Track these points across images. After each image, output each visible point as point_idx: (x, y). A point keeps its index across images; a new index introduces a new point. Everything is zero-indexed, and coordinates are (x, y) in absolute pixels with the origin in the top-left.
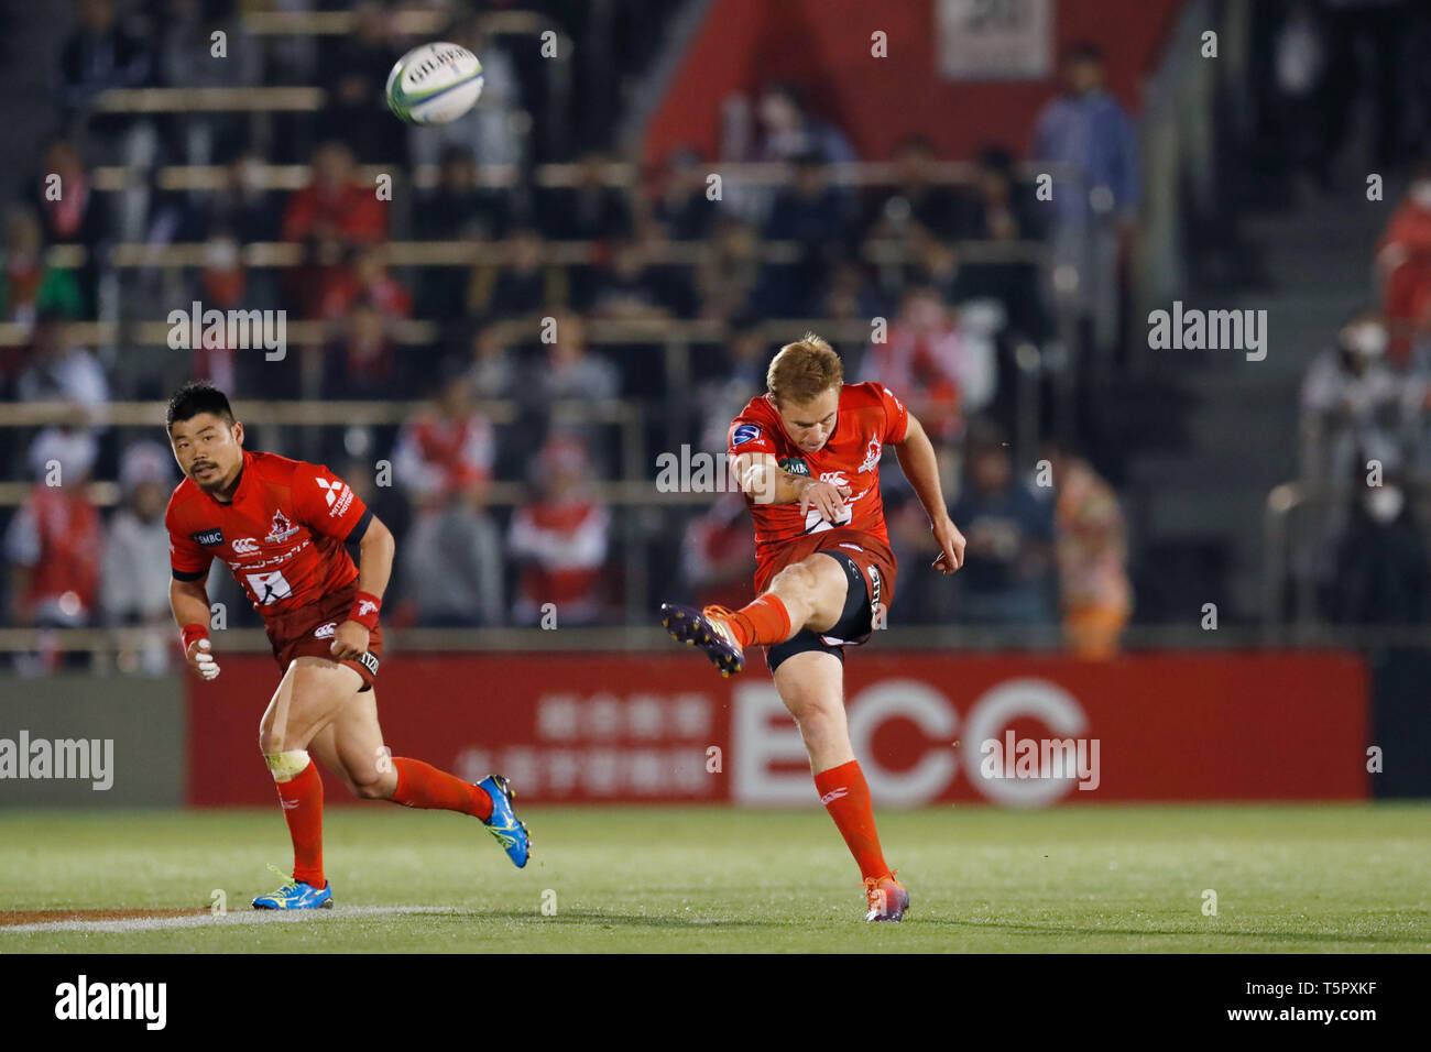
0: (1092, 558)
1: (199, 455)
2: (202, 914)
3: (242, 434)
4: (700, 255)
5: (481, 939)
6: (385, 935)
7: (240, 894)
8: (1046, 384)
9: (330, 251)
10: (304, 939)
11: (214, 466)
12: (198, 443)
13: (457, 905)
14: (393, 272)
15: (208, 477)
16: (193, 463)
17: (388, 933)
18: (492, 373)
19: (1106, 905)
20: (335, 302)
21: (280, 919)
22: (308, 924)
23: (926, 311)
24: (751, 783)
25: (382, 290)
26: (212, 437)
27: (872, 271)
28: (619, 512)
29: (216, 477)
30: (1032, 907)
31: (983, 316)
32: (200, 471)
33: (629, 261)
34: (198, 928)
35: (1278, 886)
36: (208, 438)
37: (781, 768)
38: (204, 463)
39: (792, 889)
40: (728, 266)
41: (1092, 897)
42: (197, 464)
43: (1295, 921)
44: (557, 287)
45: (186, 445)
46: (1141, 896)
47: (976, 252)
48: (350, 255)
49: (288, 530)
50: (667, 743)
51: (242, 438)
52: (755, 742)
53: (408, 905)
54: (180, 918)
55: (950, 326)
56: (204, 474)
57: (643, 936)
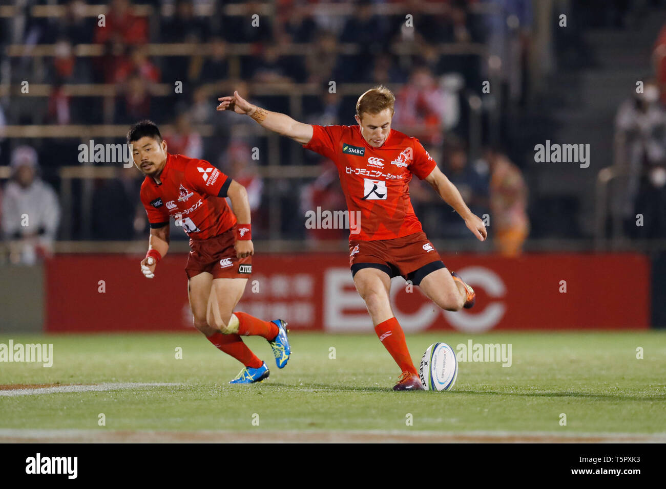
0: (509, 206)
1: (143, 158)
2: (53, 387)
3: (166, 146)
4: (308, 51)
5: (195, 400)
6: (147, 398)
7: (72, 376)
8: (485, 116)
9: (118, 48)
10: (105, 400)
11: (152, 164)
12: (143, 152)
13: (183, 382)
14: (151, 59)
15: (149, 169)
16: (141, 162)
17: (148, 396)
18: (202, 111)
19: (515, 382)
20: (120, 75)
21: (93, 389)
22: (108, 391)
23: (423, 79)
24: (333, 319)
25: (145, 69)
26: (150, 149)
27: (396, 59)
28: (267, 181)
29: (153, 169)
30: (477, 383)
31: (452, 82)
32: (145, 166)
33: (271, 54)
34: (51, 394)
35: (603, 372)
36: (148, 150)
37: (349, 312)
38: (146, 162)
39: (354, 375)
40: (322, 56)
41: (508, 378)
42: (143, 163)
43: (612, 391)
44: (234, 67)
45: (137, 154)
46: (533, 378)
47: (448, 49)
48: (128, 50)
49: (188, 195)
50: (291, 299)
51: (166, 149)
52: (335, 300)
53: (158, 382)
54: (42, 389)
55: (436, 87)
56: (147, 168)
57: (279, 398)
